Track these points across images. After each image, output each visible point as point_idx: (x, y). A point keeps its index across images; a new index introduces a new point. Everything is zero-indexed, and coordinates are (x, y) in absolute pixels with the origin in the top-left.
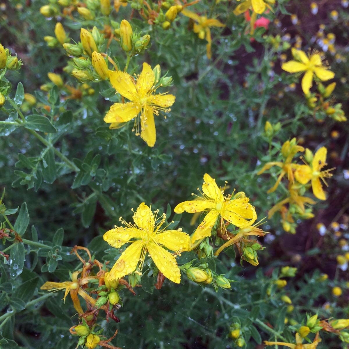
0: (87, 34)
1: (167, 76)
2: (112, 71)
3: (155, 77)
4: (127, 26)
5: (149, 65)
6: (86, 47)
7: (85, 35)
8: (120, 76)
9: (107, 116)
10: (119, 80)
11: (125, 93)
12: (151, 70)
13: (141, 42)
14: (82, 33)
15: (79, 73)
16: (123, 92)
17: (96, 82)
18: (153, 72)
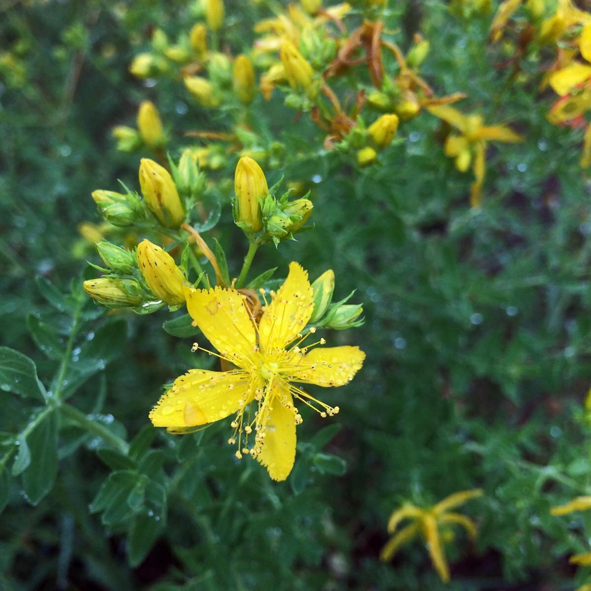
0: (154, 174)
1: (349, 303)
2: (193, 290)
3: (314, 305)
4: (252, 174)
5: (304, 270)
6: (151, 205)
7: (150, 177)
8: (215, 298)
9: (162, 404)
10: (212, 307)
11: (223, 342)
12: (308, 283)
13: (283, 221)
14: (143, 171)
15: (99, 288)
16: (219, 339)
17: (147, 312)
18: (311, 289)
